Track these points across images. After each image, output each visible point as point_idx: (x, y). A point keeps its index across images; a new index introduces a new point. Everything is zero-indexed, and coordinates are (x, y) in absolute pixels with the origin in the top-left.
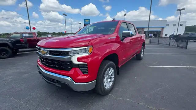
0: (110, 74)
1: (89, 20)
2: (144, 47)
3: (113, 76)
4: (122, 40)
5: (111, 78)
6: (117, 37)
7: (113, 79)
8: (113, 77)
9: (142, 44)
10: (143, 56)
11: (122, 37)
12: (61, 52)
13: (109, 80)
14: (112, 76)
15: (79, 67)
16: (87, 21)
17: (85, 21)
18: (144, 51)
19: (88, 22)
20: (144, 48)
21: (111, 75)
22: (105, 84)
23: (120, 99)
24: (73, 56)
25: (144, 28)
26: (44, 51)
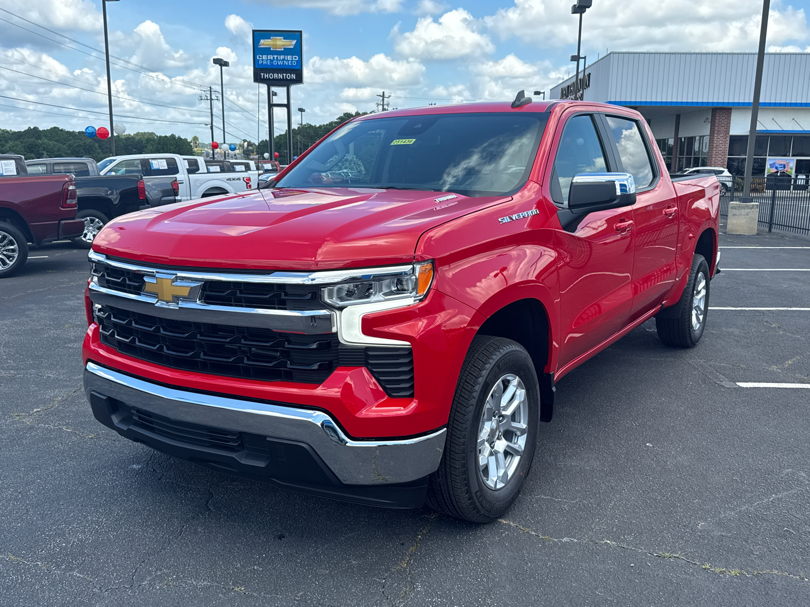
0: (509, 412)
1: (297, 35)
2: (711, 258)
3: (523, 425)
4: (572, 225)
5: (509, 435)
6: (541, 204)
7: (521, 442)
8: (523, 432)
9: (693, 244)
10: (704, 324)
11: (571, 206)
12: (282, 286)
13: (501, 445)
14: (514, 424)
15: (367, 365)
16: (280, 43)
17: (264, 43)
18: (707, 287)
19: (287, 51)
20: (710, 270)
21: (514, 417)
22: (482, 461)
23: (565, 539)
24: (341, 309)
25: (731, 109)
26: (173, 281)
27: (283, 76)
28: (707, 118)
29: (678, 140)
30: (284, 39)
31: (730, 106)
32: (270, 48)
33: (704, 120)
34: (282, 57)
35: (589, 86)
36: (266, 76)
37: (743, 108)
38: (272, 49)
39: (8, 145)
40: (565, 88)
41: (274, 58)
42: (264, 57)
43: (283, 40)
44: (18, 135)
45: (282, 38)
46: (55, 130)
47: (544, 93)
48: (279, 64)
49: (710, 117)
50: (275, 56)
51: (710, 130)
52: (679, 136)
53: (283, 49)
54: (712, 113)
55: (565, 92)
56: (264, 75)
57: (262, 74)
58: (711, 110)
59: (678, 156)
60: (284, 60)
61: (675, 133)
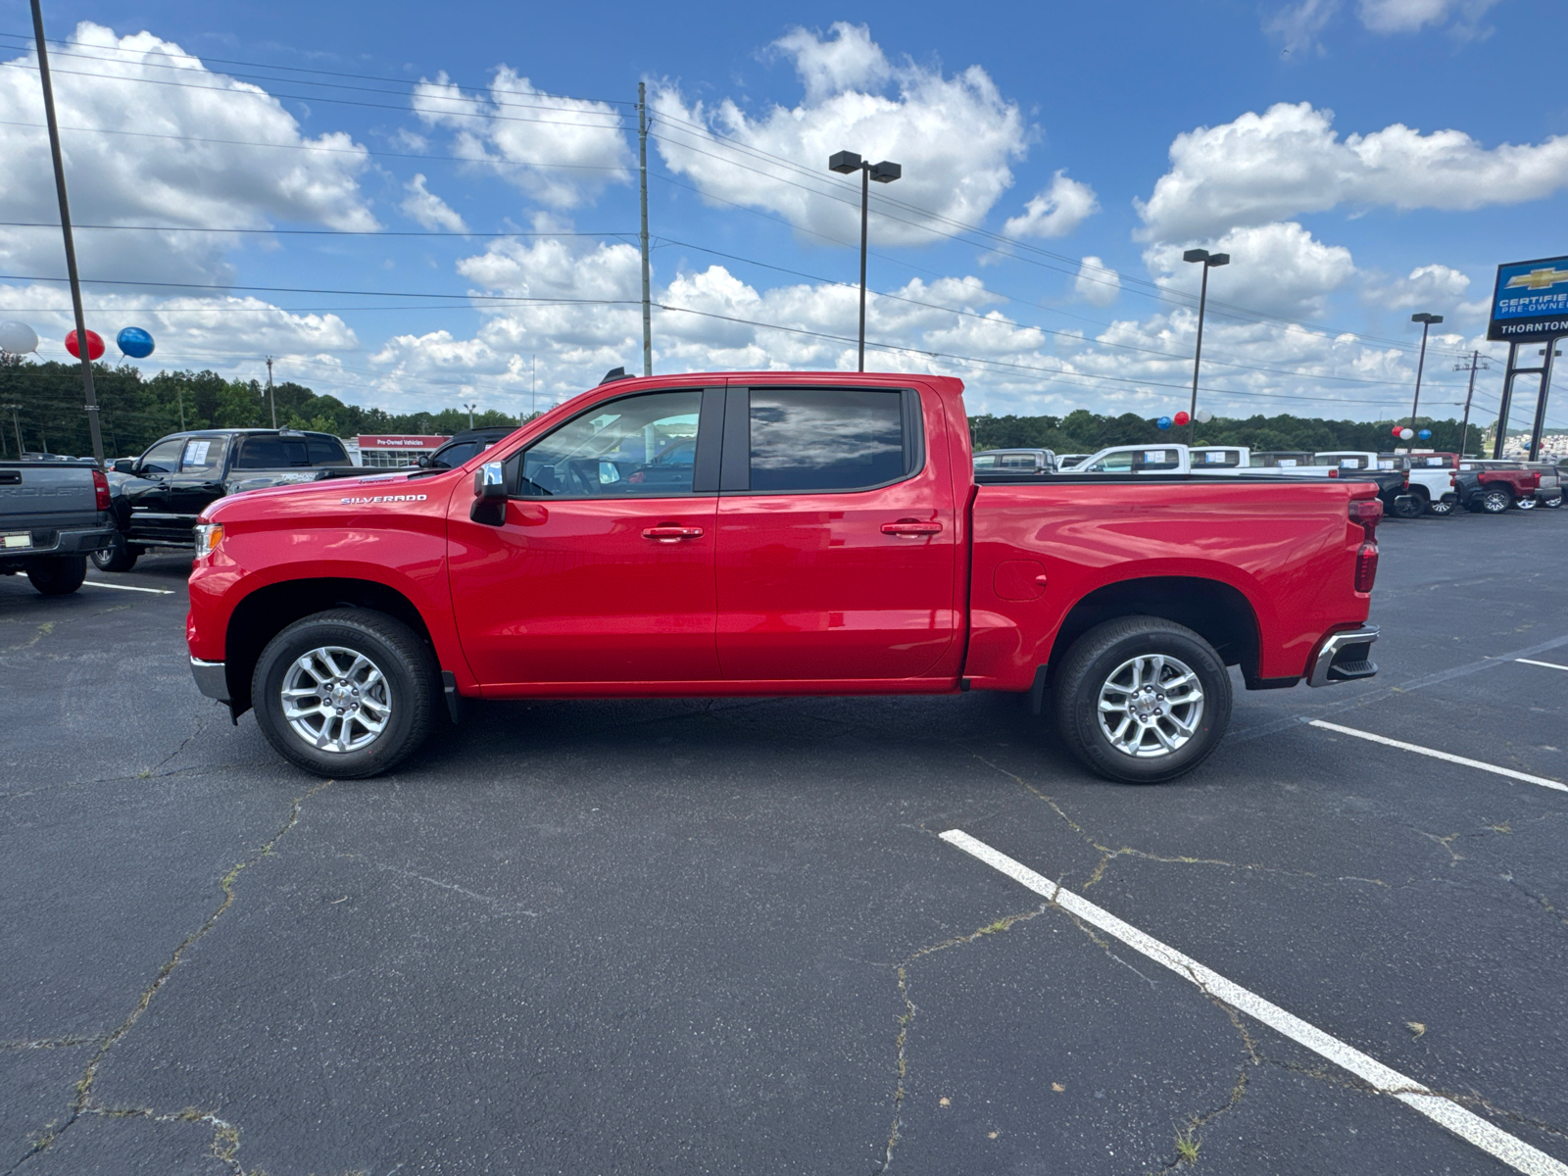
16: (1548, 277)
27: (1544, 327)
30: (1556, 270)
32: (1527, 287)
34: (1547, 298)
36: (1512, 329)
38: (1529, 289)
39: (1222, 436)
41: (1531, 301)
42: (1513, 302)
43: (1554, 272)
44: (1240, 424)
45: (1552, 269)
46: (1284, 418)
48: (1539, 309)
50: (1534, 299)
53: (1551, 286)
56: (1507, 329)
57: (1504, 328)
60: (1549, 302)
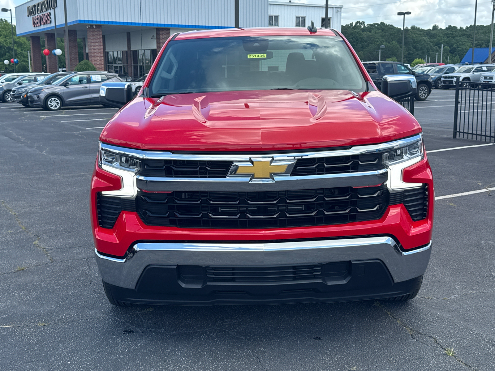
25: (169, 29)
26: (271, 162)
28: (153, 36)
29: (131, 52)
31: (169, 27)
33: (151, 37)
35: (57, 6)
37: (178, 29)
40: (31, 7)
47: (10, 10)
49: (155, 35)
51: (157, 45)
52: (131, 49)
54: (156, 32)
55: (31, 10)
58: (155, 30)
59: (133, 65)
61: (128, 46)
